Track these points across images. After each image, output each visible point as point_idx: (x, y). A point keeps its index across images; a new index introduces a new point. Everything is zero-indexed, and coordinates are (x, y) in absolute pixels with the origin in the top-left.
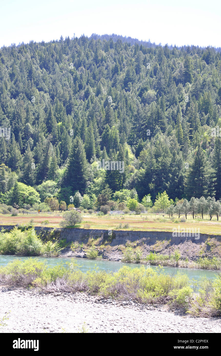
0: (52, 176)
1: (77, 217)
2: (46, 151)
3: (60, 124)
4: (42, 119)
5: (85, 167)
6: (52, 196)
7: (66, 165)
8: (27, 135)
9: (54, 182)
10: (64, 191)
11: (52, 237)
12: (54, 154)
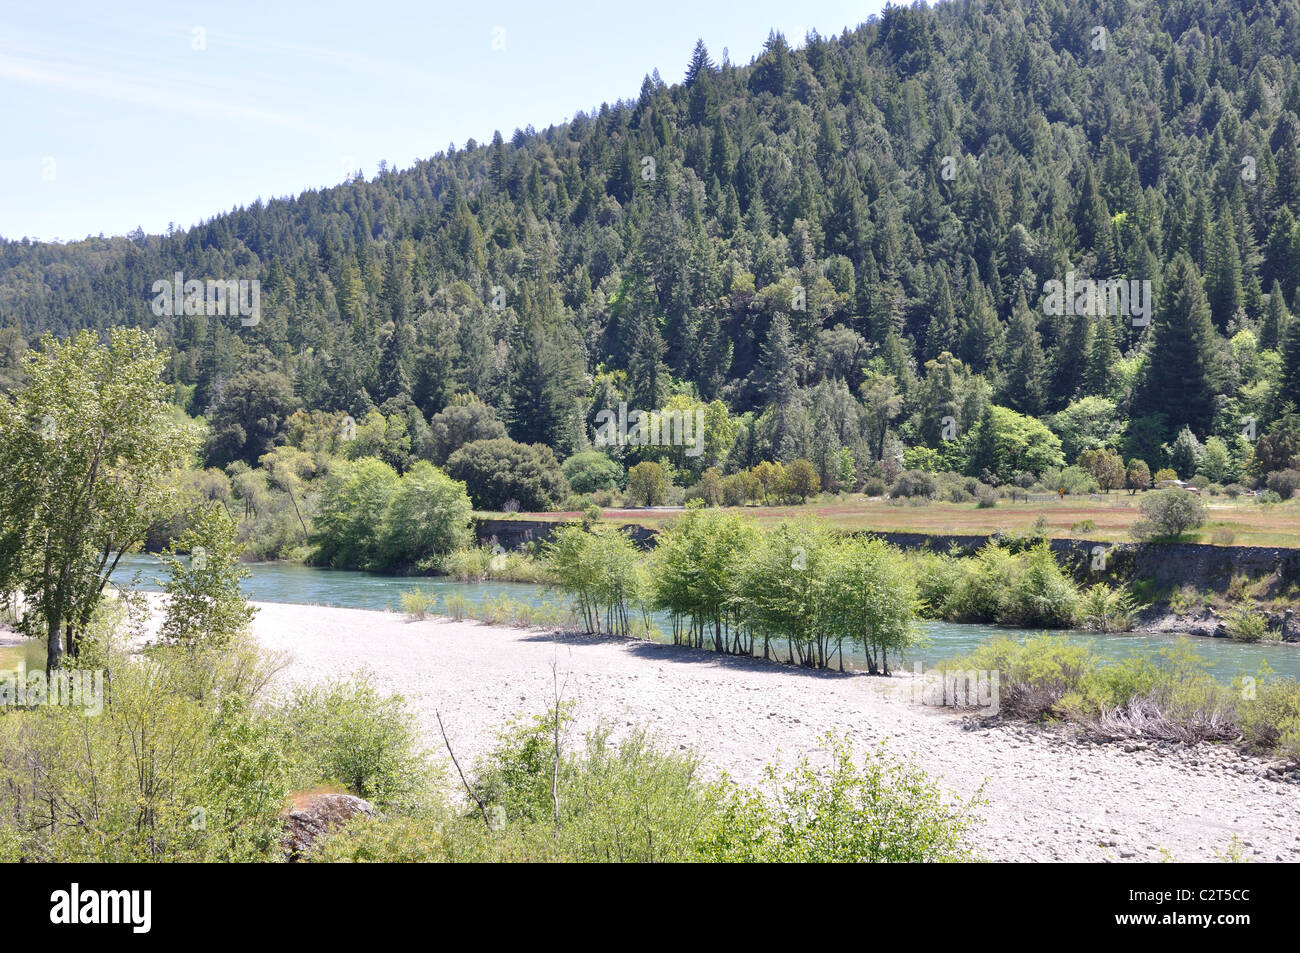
0: (1100, 383)
1: (1188, 509)
3: (1120, 217)
4: (1062, 208)
5: (1210, 350)
6: (1101, 444)
7: (1145, 347)
8: (1016, 260)
9: (1106, 401)
10: (1140, 429)
11: (1107, 570)
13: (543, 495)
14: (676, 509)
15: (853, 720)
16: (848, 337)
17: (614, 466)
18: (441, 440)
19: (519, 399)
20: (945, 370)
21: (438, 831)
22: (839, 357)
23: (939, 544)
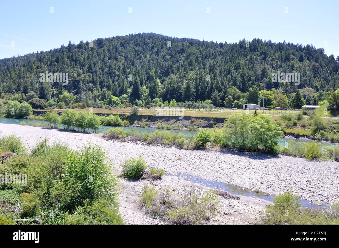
0: (126, 93)
1: (137, 110)
2: (123, 82)
3: (129, 70)
4: (121, 68)
5: (140, 89)
6: (126, 101)
7: (132, 88)
8: (115, 75)
9: (127, 95)
10: (131, 99)
11: (126, 118)
12: (127, 83)
13: (44, 107)
14: (65, 109)
15: (91, 139)
16: (91, 85)
17: (55, 103)
18: (27, 98)
19: (40, 92)
20: (105, 90)
21: (27, 157)
22: (90, 88)
23: (103, 115)
